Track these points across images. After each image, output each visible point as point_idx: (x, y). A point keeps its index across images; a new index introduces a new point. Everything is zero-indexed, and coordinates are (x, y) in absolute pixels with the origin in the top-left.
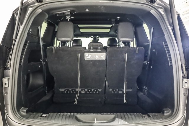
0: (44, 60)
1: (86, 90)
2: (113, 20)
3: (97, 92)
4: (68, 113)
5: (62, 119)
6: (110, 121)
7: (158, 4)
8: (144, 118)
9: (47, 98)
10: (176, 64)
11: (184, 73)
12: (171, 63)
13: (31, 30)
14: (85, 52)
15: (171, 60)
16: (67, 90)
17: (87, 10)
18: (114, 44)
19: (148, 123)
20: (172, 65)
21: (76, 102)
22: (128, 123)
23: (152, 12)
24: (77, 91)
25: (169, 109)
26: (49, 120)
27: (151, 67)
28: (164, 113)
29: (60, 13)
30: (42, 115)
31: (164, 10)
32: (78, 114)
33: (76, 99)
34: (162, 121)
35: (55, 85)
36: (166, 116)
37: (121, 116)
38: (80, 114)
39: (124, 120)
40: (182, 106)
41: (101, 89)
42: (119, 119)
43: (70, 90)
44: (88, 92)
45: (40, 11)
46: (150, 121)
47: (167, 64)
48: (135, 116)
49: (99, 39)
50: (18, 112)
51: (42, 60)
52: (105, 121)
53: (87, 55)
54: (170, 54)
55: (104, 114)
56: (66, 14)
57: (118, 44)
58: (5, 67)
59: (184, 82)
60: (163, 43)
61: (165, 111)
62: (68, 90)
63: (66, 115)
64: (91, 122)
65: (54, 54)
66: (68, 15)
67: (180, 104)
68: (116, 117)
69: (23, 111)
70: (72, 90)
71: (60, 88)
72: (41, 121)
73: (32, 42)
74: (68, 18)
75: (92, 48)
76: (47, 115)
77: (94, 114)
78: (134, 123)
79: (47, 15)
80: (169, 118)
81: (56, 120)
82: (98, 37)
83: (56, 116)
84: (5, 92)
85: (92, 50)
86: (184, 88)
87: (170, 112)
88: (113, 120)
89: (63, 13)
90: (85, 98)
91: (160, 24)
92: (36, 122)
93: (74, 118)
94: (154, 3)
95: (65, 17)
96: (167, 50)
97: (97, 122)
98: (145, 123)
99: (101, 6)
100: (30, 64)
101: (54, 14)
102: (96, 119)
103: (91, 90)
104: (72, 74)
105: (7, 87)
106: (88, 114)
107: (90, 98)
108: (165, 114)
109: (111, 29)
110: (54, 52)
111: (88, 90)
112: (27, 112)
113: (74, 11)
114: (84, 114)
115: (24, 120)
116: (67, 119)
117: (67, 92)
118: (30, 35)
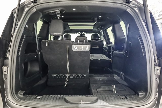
0: (40, 51)
1: (74, 75)
2: (96, 19)
3: (83, 77)
4: (59, 95)
5: (53, 101)
6: (93, 102)
7: (133, 4)
8: (122, 99)
9: (42, 82)
10: (149, 54)
11: (156, 62)
12: (145, 53)
13: (27, 26)
14: (73, 44)
15: (144, 51)
16: (58, 76)
17: (74, 10)
18: (97, 38)
19: (125, 104)
20: (145, 55)
21: (65, 85)
22: (108, 104)
23: (129, 10)
24: (67, 76)
25: (143, 92)
26: (42, 102)
27: (127, 56)
28: (138, 95)
29: (52, 12)
30: (37, 97)
31: (138, 9)
32: (67, 96)
33: (66, 83)
34: (137, 102)
35: (49, 71)
36: (140, 98)
37: (103, 98)
38: (69, 96)
39: (105, 101)
40: (154, 89)
41: (86, 74)
42: (101, 100)
43: (61, 75)
44: (75, 77)
45: (34, 10)
46: (127, 102)
47: (141, 54)
48: (114, 98)
49: (84, 35)
50: (16, 95)
51: (37, 51)
52: (89, 102)
53: (74, 47)
54: (144, 46)
55: (88, 96)
56: (57, 13)
57: (99, 39)
58: (5, 57)
59: (156, 70)
60: (137, 37)
61: (140, 94)
62: (60, 76)
63: (57, 97)
64: (78, 103)
65: (47, 46)
66: (58, 14)
67: (153, 88)
68: (99, 99)
69: (21, 94)
70: (62, 76)
71: (52, 74)
72: (36, 103)
73: (29, 36)
74: (59, 16)
75: (78, 41)
76: (41, 97)
77: (80, 96)
78: (113, 104)
79: (41, 14)
80: (143, 100)
81: (48, 101)
82: (84, 33)
83: (48, 98)
84: (5, 78)
85: (78, 43)
86: (156, 74)
87: (144, 95)
88: (96, 101)
89: (55, 12)
90: (73, 82)
91: (135, 21)
92: (31, 103)
93: (63, 100)
94: (130, 3)
95: (56, 15)
96: (141, 42)
97: (83, 103)
98: (123, 104)
99: (86, 6)
100: (27, 54)
101: (47, 13)
102: (81, 100)
103: (78, 76)
104: (62, 62)
105: (6, 74)
106: (75, 96)
107: (77, 82)
108: (140, 96)
109: (94, 26)
110: (47, 45)
111: (75, 76)
112: (24, 95)
113: (63, 11)
114: (71, 96)
115: (21, 102)
116: (57, 101)
117: (58, 77)
118: (27, 30)
